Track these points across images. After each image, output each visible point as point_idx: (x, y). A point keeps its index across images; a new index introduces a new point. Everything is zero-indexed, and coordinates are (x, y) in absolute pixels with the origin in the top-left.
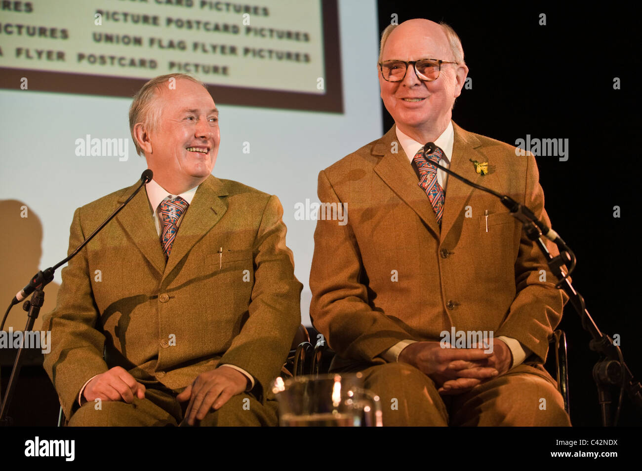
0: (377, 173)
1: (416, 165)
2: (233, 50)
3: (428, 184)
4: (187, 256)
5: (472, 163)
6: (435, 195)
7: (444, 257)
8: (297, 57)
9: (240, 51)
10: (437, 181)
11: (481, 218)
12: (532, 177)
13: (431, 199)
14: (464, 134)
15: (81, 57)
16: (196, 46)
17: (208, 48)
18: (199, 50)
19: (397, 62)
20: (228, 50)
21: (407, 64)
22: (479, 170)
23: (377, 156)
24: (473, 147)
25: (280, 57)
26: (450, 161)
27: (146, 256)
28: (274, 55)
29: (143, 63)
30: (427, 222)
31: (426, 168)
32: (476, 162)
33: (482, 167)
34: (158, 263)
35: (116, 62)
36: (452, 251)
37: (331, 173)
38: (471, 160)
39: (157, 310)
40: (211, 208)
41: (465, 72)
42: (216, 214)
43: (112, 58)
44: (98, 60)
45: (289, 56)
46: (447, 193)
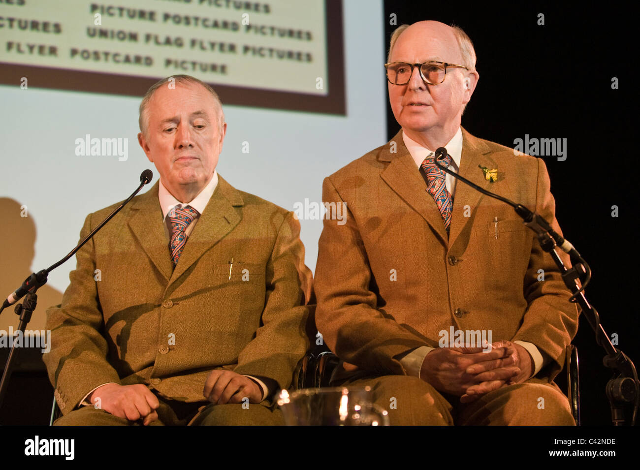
0: (383, 179)
1: (424, 171)
2: (232, 48)
3: (437, 189)
4: (195, 263)
5: (481, 169)
6: (444, 201)
7: (452, 264)
8: (299, 56)
9: (240, 49)
10: (445, 187)
11: (490, 225)
12: (543, 184)
13: (440, 205)
14: (473, 140)
15: (74, 52)
16: (193, 43)
17: (207, 45)
18: (197, 47)
19: (402, 64)
20: (226, 48)
21: (412, 66)
22: (488, 176)
23: (383, 162)
24: (482, 153)
25: (281, 55)
26: (458, 166)
27: (153, 260)
28: (275, 54)
29: (138, 60)
30: (435, 228)
31: (435, 173)
32: (486, 168)
33: (492, 174)
34: (165, 269)
35: (110, 58)
36: (460, 258)
37: (336, 179)
38: (480, 166)
39: (159, 315)
40: (224, 217)
41: (476, 78)
42: (229, 223)
43: (107, 54)
44: (92, 56)
45: (290, 55)
46: (455, 199)
